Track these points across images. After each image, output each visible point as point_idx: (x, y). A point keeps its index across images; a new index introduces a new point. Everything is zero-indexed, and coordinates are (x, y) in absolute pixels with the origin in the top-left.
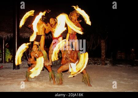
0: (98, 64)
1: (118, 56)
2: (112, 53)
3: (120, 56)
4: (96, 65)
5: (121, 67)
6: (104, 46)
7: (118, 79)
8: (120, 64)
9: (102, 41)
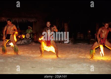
0: (62, 43)
1: (78, 36)
2: (73, 34)
3: (79, 36)
4: (60, 43)
5: (80, 45)
6: (67, 28)
7: (78, 54)
8: (79, 43)
9: (65, 24)
